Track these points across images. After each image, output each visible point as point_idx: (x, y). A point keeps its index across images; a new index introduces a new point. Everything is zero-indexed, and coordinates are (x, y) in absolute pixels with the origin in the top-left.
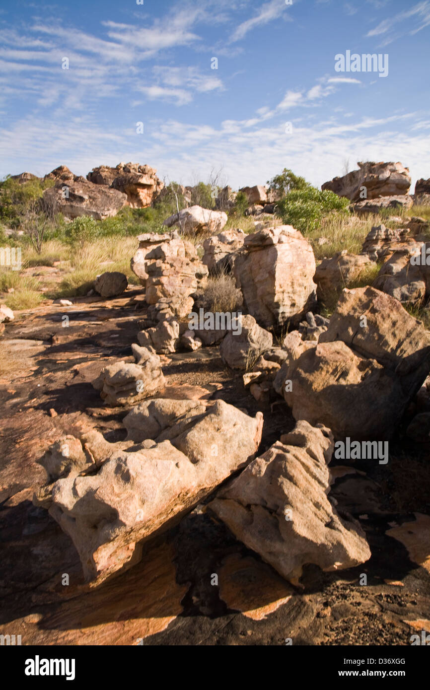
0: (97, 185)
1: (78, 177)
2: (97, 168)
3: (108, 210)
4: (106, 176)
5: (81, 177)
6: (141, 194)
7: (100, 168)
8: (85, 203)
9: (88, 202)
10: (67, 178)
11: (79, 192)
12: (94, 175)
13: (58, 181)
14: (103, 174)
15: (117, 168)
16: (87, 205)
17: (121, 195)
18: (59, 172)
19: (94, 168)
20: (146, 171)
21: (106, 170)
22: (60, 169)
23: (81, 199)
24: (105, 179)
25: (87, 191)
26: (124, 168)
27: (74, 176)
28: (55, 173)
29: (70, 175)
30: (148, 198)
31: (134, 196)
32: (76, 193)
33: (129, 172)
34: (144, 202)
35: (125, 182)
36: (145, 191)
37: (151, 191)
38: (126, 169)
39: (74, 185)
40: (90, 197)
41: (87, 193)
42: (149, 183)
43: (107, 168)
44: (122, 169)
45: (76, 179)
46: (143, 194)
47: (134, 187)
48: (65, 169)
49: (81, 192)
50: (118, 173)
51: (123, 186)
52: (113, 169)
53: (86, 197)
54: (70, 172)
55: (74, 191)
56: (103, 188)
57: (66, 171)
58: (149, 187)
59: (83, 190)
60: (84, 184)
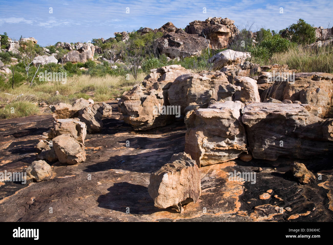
0: (190, 35)
1: (179, 29)
2: (192, 23)
3: (196, 51)
4: (197, 28)
5: (180, 29)
6: (220, 39)
7: (194, 22)
8: (181, 47)
9: (183, 46)
10: (171, 31)
11: (178, 40)
12: (190, 27)
13: (166, 33)
14: (196, 27)
15: (206, 22)
16: (182, 48)
17: (205, 40)
18: (166, 26)
19: (191, 22)
20: (226, 23)
21: (198, 23)
22: (168, 24)
23: (178, 45)
24: (197, 30)
25: (183, 39)
26: (210, 22)
27: (176, 28)
28: (164, 27)
29: (174, 28)
30: (226, 42)
31: (215, 41)
32: (175, 40)
33: (214, 24)
34: (223, 44)
35: (209, 32)
36: (223, 37)
37: (228, 37)
38: (212, 22)
39: (174, 35)
40: (184, 43)
41: (183, 40)
42: (225, 31)
43: (199, 22)
44: (209, 22)
45: (178, 31)
46: (221, 39)
47: (215, 34)
48: (171, 24)
49: (179, 40)
50: (206, 25)
51: (208, 34)
52: (203, 22)
53: (182, 43)
54: (174, 26)
55: (174, 39)
56: (194, 36)
57: (171, 25)
58: (226, 34)
59: (180, 39)
60: (181, 34)
